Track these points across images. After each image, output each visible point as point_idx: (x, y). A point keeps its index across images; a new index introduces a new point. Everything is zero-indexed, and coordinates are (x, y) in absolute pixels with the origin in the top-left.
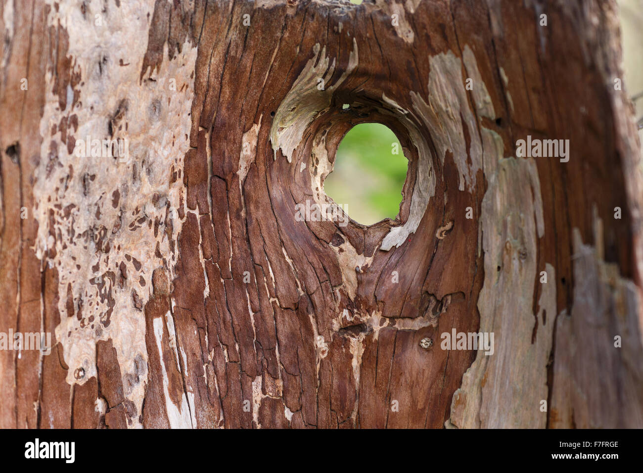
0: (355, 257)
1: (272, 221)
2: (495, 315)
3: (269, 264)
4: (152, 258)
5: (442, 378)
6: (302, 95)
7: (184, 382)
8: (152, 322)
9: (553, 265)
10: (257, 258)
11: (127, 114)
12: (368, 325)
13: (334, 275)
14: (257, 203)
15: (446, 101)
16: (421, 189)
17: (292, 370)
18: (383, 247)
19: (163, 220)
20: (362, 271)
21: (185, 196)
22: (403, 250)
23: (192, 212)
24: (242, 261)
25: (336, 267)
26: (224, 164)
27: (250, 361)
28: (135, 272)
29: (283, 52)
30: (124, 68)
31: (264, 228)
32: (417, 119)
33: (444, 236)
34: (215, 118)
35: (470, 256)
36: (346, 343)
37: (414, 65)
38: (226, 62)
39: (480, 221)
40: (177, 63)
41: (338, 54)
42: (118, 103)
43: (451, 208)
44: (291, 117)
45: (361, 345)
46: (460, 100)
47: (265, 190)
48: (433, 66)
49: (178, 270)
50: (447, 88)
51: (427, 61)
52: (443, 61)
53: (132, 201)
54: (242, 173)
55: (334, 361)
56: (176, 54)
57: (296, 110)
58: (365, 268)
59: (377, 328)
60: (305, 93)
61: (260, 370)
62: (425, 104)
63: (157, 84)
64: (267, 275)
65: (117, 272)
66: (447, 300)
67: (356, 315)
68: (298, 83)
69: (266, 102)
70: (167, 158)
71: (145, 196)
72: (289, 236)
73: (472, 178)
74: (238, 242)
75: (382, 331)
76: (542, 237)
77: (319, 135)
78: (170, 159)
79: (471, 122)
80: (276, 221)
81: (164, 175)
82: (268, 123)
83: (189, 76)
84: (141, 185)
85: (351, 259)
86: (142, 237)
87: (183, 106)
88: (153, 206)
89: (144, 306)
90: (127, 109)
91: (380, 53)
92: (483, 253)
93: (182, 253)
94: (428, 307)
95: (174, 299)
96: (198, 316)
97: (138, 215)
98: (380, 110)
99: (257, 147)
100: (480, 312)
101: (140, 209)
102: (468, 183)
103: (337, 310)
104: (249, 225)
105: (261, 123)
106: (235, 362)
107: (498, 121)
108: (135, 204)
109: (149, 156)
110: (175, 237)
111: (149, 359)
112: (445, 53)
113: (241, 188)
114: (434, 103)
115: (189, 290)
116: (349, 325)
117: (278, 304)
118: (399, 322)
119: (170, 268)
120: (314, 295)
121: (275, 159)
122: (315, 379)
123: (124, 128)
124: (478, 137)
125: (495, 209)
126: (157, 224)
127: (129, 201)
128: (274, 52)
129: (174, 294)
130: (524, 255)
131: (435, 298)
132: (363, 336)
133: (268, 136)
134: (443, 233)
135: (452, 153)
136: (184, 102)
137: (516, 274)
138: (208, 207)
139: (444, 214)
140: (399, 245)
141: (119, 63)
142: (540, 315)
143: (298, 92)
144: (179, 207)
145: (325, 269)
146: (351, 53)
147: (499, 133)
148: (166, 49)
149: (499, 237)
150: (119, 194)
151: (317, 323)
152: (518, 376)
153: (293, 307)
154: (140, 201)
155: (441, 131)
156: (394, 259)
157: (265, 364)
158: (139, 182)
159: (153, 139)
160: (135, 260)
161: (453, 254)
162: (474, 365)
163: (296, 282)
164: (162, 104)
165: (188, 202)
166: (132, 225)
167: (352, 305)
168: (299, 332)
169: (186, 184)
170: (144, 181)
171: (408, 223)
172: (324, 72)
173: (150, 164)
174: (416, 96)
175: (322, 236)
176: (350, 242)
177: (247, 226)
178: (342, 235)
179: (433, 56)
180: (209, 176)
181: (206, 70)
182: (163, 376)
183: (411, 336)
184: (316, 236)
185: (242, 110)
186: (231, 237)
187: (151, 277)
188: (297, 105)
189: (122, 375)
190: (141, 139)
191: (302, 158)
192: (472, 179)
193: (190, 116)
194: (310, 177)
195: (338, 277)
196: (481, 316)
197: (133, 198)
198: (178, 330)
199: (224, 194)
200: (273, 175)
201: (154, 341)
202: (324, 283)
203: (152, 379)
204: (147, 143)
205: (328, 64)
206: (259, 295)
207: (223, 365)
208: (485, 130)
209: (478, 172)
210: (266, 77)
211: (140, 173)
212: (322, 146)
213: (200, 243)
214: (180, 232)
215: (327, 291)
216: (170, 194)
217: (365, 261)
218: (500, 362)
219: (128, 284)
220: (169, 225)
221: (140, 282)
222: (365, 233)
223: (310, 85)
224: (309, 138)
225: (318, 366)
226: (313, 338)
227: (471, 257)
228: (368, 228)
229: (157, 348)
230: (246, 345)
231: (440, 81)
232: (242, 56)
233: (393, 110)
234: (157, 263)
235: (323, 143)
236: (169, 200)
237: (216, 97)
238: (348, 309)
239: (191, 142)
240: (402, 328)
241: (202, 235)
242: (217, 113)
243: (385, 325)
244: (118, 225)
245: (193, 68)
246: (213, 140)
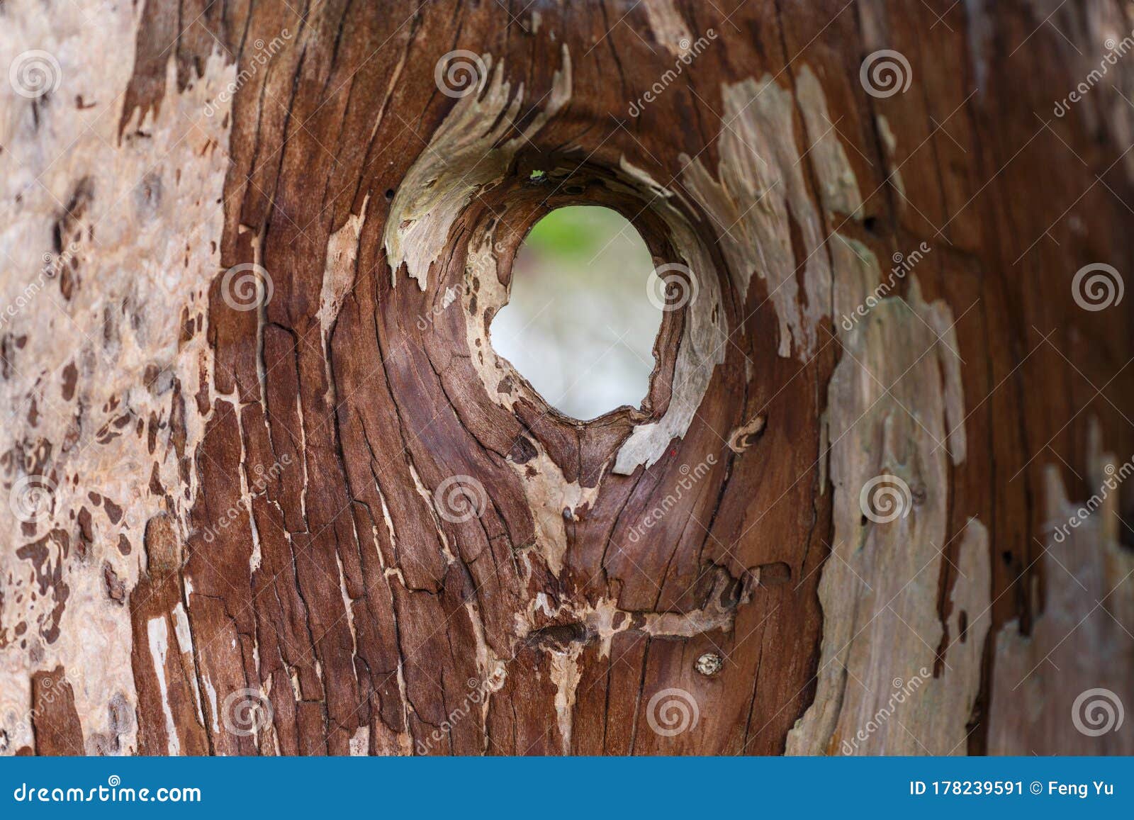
0: (561, 486)
1: (389, 412)
2: (856, 615)
3: (382, 499)
4: (144, 495)
5: (742, 736)
6: (451, 157)
7: (211, 744)
8: (145, 628)
9: (984, 523)
10: (359, 490)
11: (91, 207)
12: (587, 626)
13: (518, 525)
14: (357, 376)
15: (756, 176)
16: (696, 347)
17: (431, 714)
18: (620, 468)
19: (165, 418)
20: (576, 518)
21: (210, 367)
22: (659, 473)
23: (224, 398)
24: (327, 496)
25: (523, 507)
26: (289, 298)
27: (344, 694)
28: (109, 528)
29: (413, 71)
30: (85, 113)
31: (372, 426)
32: (691, 209)
33: (744, 445)
34: (273, 207)
35: (801, 490)
36: (544, 661)
37: (689, 102)
38: (295, 93)
39: (824, 420)
40: (193, 100)
41: (529, 75)
42: (74, 187)
43: (762, 389)
44: (425, 199)
45: (575, 667)
46: (787, 175)
47: (373, 348)
48: (731, 106)
49: (198, 519)
50: (759, 150)
51: (717, 94)
52: (751, 95)
53: (103, 384)
54: (326, 316)
55: (519, 699)
56: (193, 80)
57: (436, 185)
58: (583, 511)
59: (607, 633)
60: (458, 153)
61: (365, 716)
62: (711, 180)
63: (153, 142)
64: (379, 522)
65: (73, 528)
66: (751, 578)
67: (563, 606)
68: (445, 132)
69: (377, 172)
70: (174, 292)
71: (128, 372)
72: (424, 441)
73: (808, 332)
74: (317, 457)
75: (617, 639)
76: (961, 464)
77: (480, 230)
78: (180, 293)
79: (809, 221)
80: (398, 411)
81: (169, 326)
82: (380, 213)
83: (219, 124)
84: (120, 349)
85: (553, 491)
86: (123, 455)
87: (206, 185)
88: (146, 391)
89: (127, 595)
90: (90, 197)
91: (618, 77)
92: (830, 488)
93: (205, 483)
94: (712, 590)
95: (190, 579)
96: (240, 612)
97: (116, 411)
98: (610, 183)
99: (357, 263)
100: (824, 607)
101: (120, 399)
102: (798, 342)
103: (525, 595)
104: (341, 421)
105: (367, 213)
106: (315, 700)
107: (869, 223)
108: (108, 391)
109: (137, 289)
110: (190, 452)
111: (140, 701)
112: (758, 80)
113: (324, 345)
114: (730, 180)
115: (220, 559)
116: (547, 625)
117: (402, 581)
118: (652, 621)
119: (182, 514)
120: (477, 565)
121: (394, 284)
122: (479, 734)
123: (85, 237)
124: (825, 253)
125: (857, 399)
126: (154, 426)
127: (97, 385)
128: (394, 71)
129: (190, 569)
130: (919, 496)
131: (728, 573)
132: (578, 647)
133: (380, 240)
134: (743, 440)
135: (764, 280)
136: (208, 176)
137: (902, 535)
138: (257, 389)
139: (746, 401)
140: (651, 462)
141: (74, 104)
142: (953, 621)
143: (444, 150)
144: (198, 390)
145: (498, 510)
146: (557, 74)
147: (870, 247)
148: (172, 70)
149: (865, 455)
150: (76, 372)
151: (483, 619)
152: (904, 741)
153: (433, 588)
154: (118, 382)
155: (742, 234)
156: (640, 493)
157: (376, 702)
158: (116, 344)
159: (145, 254)
160: (108, 502)
161: (765, 485)
162: (810, 714)
163: (439, 538)
164: (164, 183)
165: (216, 380)
166: (102, 432)
167: (555, 586)
168: (445, 639)
169: (213, 343)
170: (127, 341)
171: (668, 416)
172: (498, 112)
173: (138, 305)
174: (690, 163)
175: (491, 441)
176: (549, 454)
177: (337, 423)
178: (532, 440)
179: (730, 83)
180: (260, 324)
181: (253, 111)
182: (167, 734)
183: (677, 650)
184: (479, 443)
185: (328, 189)
186: (304, 446)
187: (142, 535)
188: (440, 176)
189: (85, 739)
190: (121, 256)
191: (447, 279)
192: (807, 336)
193: (221, 205)
194: (463, 320)
195: (525, 528)
196: (826, 614)
197: (105, 376)
198: (199, 641)
199: (292, 362)
200: (389, 319)
201: (150, 666)
202: (498, 540)
203: (146, 741)
204: (132, 264)
205: (507, 96)
206: (363, 563)
207: (291, 708)
208: (839, 239)
209: (821, 321)
210: (378, 121)
211: (118, 326)
212: (485, 252)
213: (242, 460)
214: (201, 440)
215: (504, 557)
216: (179, 364)
217: (582, 496)
218: (866, 711)
219: (95, 554)
220: (179, 430)
221: (119, 546)
222: (579, 435)
223: (469, 138)
224: (460, 239)
225: (485, 707)
226: (475, 650)
227: (803, 493)
228: (585, 425)
229: (156, 679)
230: (337, 666)
231: (745, 137)
232: (329, 80)
233: (640, 188)
234: (155, 506)
235: (488, 245)
236: (178, 377)
237: (274, 164)
238: (546, 593)
239: (223, 256)
240: (659, 633)
241: (245, 444)
242: (275, 196)
243: (624, 626)
244: (75, 434)
245: (228, 108)
246: (268, 250)
